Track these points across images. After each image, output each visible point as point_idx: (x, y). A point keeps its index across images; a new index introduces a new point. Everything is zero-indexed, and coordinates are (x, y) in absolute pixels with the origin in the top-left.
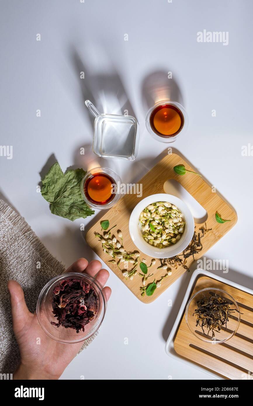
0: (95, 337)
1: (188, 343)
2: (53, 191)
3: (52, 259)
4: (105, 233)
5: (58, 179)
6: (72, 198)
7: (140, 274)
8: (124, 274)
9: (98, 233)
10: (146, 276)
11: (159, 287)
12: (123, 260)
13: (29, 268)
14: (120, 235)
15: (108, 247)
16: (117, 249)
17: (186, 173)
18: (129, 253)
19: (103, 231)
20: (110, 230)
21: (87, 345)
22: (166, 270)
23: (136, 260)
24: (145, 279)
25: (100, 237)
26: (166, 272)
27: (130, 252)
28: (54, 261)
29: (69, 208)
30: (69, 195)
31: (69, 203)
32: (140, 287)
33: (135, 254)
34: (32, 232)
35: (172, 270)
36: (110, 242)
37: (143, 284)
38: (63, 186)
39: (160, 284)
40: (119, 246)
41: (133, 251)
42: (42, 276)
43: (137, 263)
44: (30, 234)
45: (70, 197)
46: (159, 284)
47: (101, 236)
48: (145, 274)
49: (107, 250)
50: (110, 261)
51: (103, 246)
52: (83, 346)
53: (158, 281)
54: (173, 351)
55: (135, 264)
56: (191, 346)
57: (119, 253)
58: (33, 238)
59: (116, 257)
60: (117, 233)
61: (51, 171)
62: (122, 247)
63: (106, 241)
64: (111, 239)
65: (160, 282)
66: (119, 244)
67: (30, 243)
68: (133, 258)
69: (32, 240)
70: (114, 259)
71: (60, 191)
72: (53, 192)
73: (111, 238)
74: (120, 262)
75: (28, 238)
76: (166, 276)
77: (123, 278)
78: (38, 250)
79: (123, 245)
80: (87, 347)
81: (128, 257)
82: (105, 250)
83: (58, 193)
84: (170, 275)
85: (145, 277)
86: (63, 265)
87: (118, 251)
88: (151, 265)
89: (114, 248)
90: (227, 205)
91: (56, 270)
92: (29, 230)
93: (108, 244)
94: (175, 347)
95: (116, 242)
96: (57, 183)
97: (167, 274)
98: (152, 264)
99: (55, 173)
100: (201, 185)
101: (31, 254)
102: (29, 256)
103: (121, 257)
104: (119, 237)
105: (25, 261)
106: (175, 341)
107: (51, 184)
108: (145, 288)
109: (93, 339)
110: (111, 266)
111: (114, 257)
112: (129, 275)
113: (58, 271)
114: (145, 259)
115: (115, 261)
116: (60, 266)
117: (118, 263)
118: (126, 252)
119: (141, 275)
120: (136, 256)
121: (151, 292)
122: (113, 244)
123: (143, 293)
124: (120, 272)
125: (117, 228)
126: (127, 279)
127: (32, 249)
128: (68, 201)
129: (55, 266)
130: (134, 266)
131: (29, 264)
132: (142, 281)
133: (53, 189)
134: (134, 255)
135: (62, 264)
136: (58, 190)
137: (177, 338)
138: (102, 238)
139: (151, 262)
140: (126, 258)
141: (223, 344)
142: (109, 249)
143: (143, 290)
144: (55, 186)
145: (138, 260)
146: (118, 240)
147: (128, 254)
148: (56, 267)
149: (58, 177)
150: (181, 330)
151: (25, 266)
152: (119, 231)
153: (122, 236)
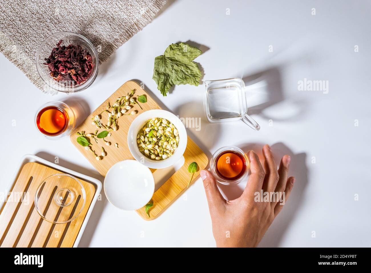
0: (42, 90)
1: (34, 175)
2: (176, 55)
3: (112, 50)
4: (135, 99)
5: (187, 56)
6: (173, 73)
7: (98, 131)
8: (98, 117)
9: (135, 92)
10: (96, 137)
11: (86, 149)
12: (110, 115)
13: (104, 28)
14: (133, 113)
15: (122, 102)
16: (121, 110)
17: (190, 173)
18: (117, 120)
19: (137, 97)
20: (138, 103)
21: (34, 83)
22: (101, 155)
23: (110, 128)
24: (92, 135)
25: (131, 94)
26: (99, 155)
27: (117, 122)
28: (110, 51)
29: (163, 73)
30: (175, 70)
31: (168, 71)
32: (85, 131)
33: (116, 127)
34: (137, 32)
35: (101, 161)
36: (127, 104)
37: (88, 134)
38: (182, 62)
39: (88, 150)
40: (123, 111)
41: (118, 125)
42: (96, 41)
43: (108, 128)
44: (135, 29)
45: (174, 71)
46: (88, 148)
47: (132, 96)
48: (97, 136)
49: (119, 101)
50: (109, 103)
51: (123, 97)
52: (33, 79)
53: (91, 148)
54: (26, 161)
55: (106, 127)
56: (31, 178)
57: (117, 112)
58: (131, 33)
59: (113, 109)
60: (135, 110)
61: (193, 48)
62: (122, 115)
63: (128, 100)
64: (129, 105)
65: (90, 150)
66: (125, 112)
67: (127, 30)
68: (112, 125)
69: (129, 31)
70: (111, 107)
71: (177, 61)
72: (174, 54)
73: (131, 104)
74: (109, 113)
75: (131, 28)
76: (95, 155)
77: (93, 115)
78: (120, 37)
79: (124, 115)
80: (32, 83)
81: (113, 120)
82: (120, 99)
83: (175, 59)
84: (96, 159)
85: (94, 136)
86: (106, 59)
87: (119, 111)
88: (105, 141)
89: (121, 107)
90: (161, 210)
91: (102, 54)
92: (139, 29)
93: (125, 101)
94: (30, 163)
95: (127, 109)
96: (183, 57)
97: (97, 156)
98: (107, 142)
99: (192, 53)
100: (180, 187)
101: (116, 30)
102: (115, 29)
103: (113, 114)
104: (131, 111)
105: (110, 25)
106: (36, 163)
107: (181, 51)
108: (84, 136)
109: (40, 89)
110: (105, 104)
111: (113, 107)
112: (96, 121)
113: (101, 55)
114: (111, 135)
115: (109, 108)
116: (107, 57)
117: (107, 111)
118: (117, 118)
119: (96, 132)
120: (114, 127)
121: (80, 141)
122: (125, 107)
123: (80, 134)
124: (99, 113)
125: (140, 110)
126: (92, 119)
127: (121, 31)
128: (169, 70)
129: (105, 52)
130: (105, 125)
131: (108, 28)
132: (91, 133)
133: (177, 54)
134: (114, 126)
135: (108, 59)
136: (177, 59)
137: (39, 165)
138: (131, 96)
139: (108, 141)
140: (112, 118)
141: (33, 206)
142: (120, 103)
143: (83, 134)
144: (180, 55)
145: (111, 129)
146: (129, 111)
147: (115, 121)
148: (105, 54)
149: (189, 56)
150: (46, 169)
151: (105, 25)
152: (137, 112)
153: (132, 114)
